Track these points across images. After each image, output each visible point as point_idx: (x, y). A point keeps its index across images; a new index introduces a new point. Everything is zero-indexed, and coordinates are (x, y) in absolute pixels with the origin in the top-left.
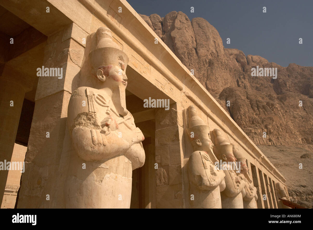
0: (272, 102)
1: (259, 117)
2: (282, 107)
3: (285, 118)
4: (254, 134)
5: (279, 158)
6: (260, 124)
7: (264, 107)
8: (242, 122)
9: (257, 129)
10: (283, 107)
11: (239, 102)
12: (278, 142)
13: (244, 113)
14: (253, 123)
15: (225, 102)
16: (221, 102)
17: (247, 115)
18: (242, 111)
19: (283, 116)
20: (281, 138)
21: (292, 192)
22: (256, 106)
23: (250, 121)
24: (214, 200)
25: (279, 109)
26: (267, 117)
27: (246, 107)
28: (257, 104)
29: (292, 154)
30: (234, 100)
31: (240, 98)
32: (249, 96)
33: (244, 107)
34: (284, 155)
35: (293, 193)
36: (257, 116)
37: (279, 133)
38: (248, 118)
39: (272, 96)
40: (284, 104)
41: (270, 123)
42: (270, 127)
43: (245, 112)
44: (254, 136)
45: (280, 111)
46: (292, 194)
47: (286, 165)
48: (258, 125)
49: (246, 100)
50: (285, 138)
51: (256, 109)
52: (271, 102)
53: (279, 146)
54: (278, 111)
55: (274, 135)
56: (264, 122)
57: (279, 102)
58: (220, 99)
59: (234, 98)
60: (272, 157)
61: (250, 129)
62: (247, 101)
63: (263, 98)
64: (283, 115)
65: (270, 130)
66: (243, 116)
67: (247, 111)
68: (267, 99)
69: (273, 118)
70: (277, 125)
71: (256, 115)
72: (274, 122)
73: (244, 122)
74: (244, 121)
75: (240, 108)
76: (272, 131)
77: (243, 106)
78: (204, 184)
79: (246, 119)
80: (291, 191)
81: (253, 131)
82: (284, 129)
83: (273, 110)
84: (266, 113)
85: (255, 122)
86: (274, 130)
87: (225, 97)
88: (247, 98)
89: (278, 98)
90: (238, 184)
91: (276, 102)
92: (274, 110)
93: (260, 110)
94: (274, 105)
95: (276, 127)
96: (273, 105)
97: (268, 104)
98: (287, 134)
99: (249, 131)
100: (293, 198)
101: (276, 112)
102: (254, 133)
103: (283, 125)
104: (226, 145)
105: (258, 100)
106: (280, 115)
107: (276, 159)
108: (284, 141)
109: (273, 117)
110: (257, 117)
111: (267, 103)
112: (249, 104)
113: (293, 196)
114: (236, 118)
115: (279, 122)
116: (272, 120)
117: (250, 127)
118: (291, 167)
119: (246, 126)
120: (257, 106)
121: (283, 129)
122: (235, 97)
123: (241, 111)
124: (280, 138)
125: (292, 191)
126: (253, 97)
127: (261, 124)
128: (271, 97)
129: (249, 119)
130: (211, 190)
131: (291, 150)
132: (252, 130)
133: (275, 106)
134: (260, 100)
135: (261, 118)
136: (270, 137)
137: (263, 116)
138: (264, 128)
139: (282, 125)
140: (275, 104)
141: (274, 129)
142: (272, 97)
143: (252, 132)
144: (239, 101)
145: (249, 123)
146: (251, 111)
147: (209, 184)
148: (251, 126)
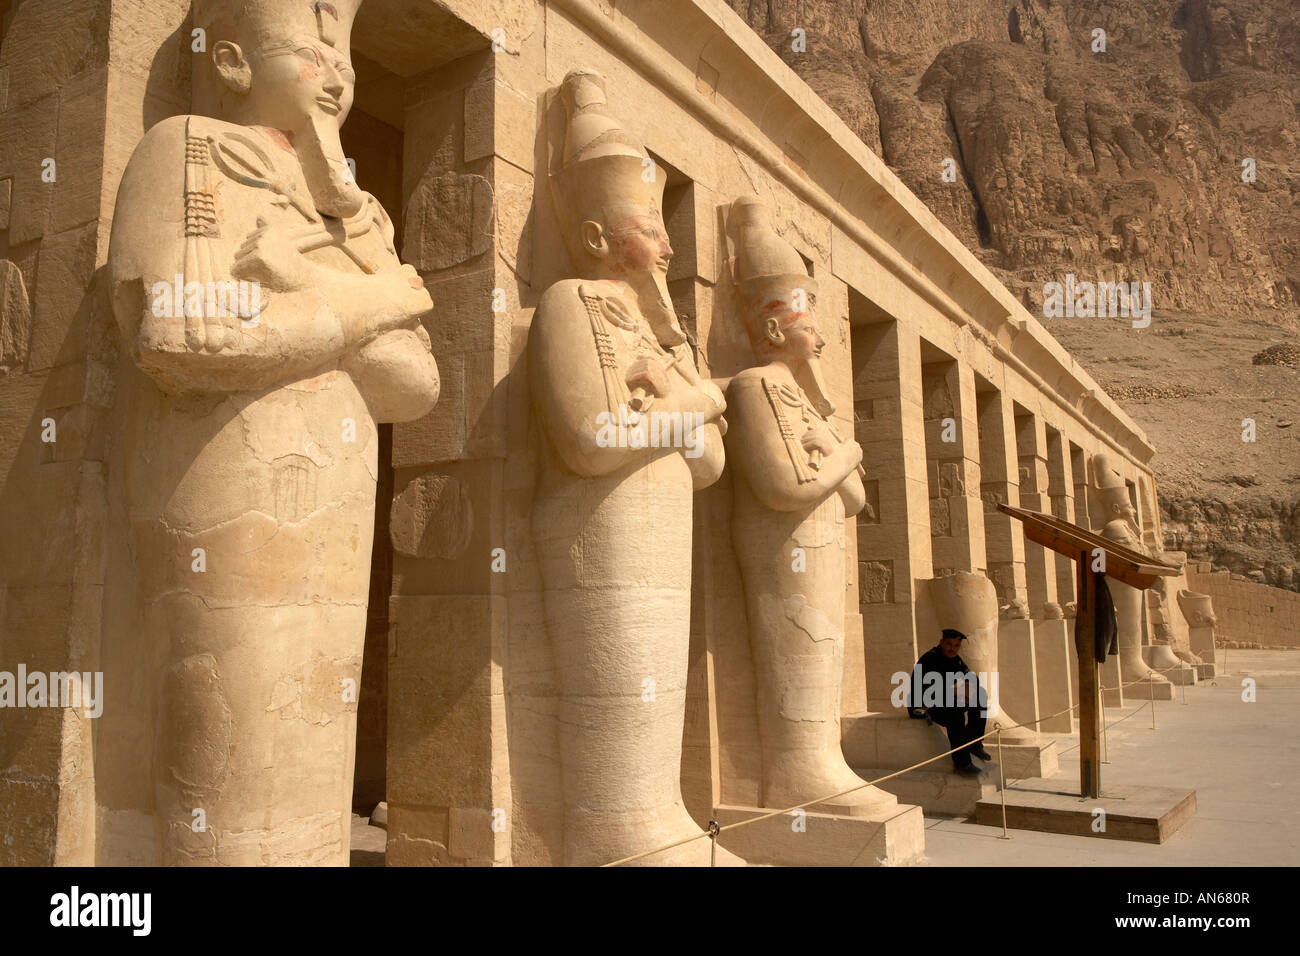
0: (1163, 111)
1: (1091, 180)
2: (1205, 138)
3: (1215, 188)
4: (1059, 258)
5: (1158, 362)
6: (1094, 214)
7: (1118, 136)
8: (1011, 203)
9: (1075, 235)
10: (1213, 137)
11: (1006, 112)
12: (1164, 295)
13: (1022, 164)
14: (1063, 208)
15: (940, 110)
16: (922, 109)
17: (1036, 173)
18: (1017, 154)
19: (1206, 179)
20: (1179, 276)
21: (1190, 506)
22: (1085, 129)
23: (1047, 201)
24: (251, 463)
25: (1189, 146)
26: (1128, 181)
27: (1035, 137)
28: (1090, 123)
29: (1219, 349)
30: (986, 101)
31: (1010, 92)
32: (1055, 85)
33: (1026, 134)
34: (1184, 353)
35: (1194, 508)
36: (1086, 178)
37: (1172, 256)
38: (1041, 184)
39: (1164, 86)
40: (1216, 123)
41: (1138, 211)
42: (1137, 227)
43: (1028, 156)
44: (1061, 266)
45: (1194, 154)
46: (1187, 515)
47: (1184, 393)
48: (1081, 217)
49: (1041, 103)
50: (1199, 280)
51: (1082, 142)
52: (1158, 112)
53: (1166, 313)
54: (1185, 154)
55: (1152, 265)
56: (1112, 207)
57: (1194, 116)
58: (921, 99)
59: (985, 93)
60: (1127, 360)
61: (1046, 234)
62: (1046, 110)
63: (1121, 94)
64: (1205, 174)
65: (1135, 243)
66: (1021, 175)
67: (1039, 152)
68: (1140, 101)
69: (1153, 189)
70: (1169, 218)
71: (1078, 172)
72: (1160, 206)
73: (1020, 206)
74: (1022, 199)
75: (1007, 138)
76: (1143, 244)
77: (1022, 131)
78: (148, 340)
79: (1032, 190)
80: (1187, 500)
81: (1058, 245)
82: (1201, 239)
83: (1160, 151)
84: (1126, 162)
85: (1070, 206)
86: (1152, 239)
87: (943, 90)
88: (1049, 94)
89: (1191, 97)
90: (640, 394)
91: (1180, 110)
92: (1166, 150)
93: (1102, 148)
94: (1168, 128)
95: (1166, 230)
96: (1161, 127)
97: (1140, 120)
98: (1213, 262)
99: (1042, 245)
100: (1191, 529)
101: (1175, 160)
102: (1063, 256)
103: (1198, 222)
104: (610, 162)
105: (1098, 100)
106: (1191, 174)
107: (1145, 369)
108: (1191, 289)
109: (1157, 184)
110: (1082, 182)
111: (1138, 117)
112: (1053, 122)
113: (1192, 521)
114: (987, 185)
115: (1182, 205)
116: (1150, 197)
117: (1046, 227)
118: (1202, 402)
119: (1028, 223)
120: (1087, 133)
121: (1196, 240)
122: (992, 88)
123: (1010, 151)
124: (1175, 279)
125: (1190, 502)
126: (1073, 90)
127: (1099, 213)
128: (1160, 90)
129: (1044, 190)
130: (236, 392)
131: (1218, 331)
132: (1055, 239)
133: (1172, 130)
134: (1108, 101)
135: (1099, 187)
136: (1134, 273)
137: (1109, 175)
138: (1106, 234)
139: (1195, 219)
140: (1174, 122)
141: (1155, 238)
142: (1164, 90)
143: (1053, 250)
144: (1006, 105)
145: (1041, 208)
146: (1058, 152)
147: (182, 339)
148: (1052, 221)
